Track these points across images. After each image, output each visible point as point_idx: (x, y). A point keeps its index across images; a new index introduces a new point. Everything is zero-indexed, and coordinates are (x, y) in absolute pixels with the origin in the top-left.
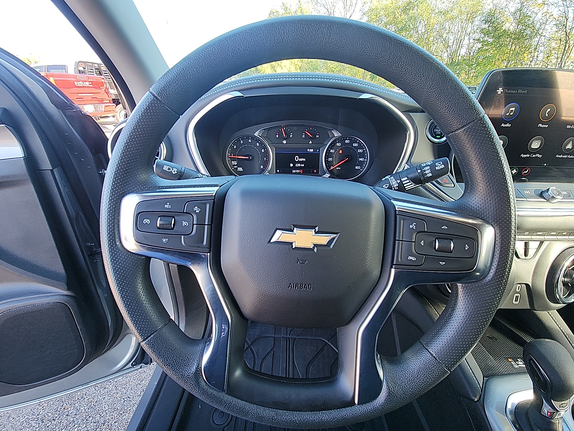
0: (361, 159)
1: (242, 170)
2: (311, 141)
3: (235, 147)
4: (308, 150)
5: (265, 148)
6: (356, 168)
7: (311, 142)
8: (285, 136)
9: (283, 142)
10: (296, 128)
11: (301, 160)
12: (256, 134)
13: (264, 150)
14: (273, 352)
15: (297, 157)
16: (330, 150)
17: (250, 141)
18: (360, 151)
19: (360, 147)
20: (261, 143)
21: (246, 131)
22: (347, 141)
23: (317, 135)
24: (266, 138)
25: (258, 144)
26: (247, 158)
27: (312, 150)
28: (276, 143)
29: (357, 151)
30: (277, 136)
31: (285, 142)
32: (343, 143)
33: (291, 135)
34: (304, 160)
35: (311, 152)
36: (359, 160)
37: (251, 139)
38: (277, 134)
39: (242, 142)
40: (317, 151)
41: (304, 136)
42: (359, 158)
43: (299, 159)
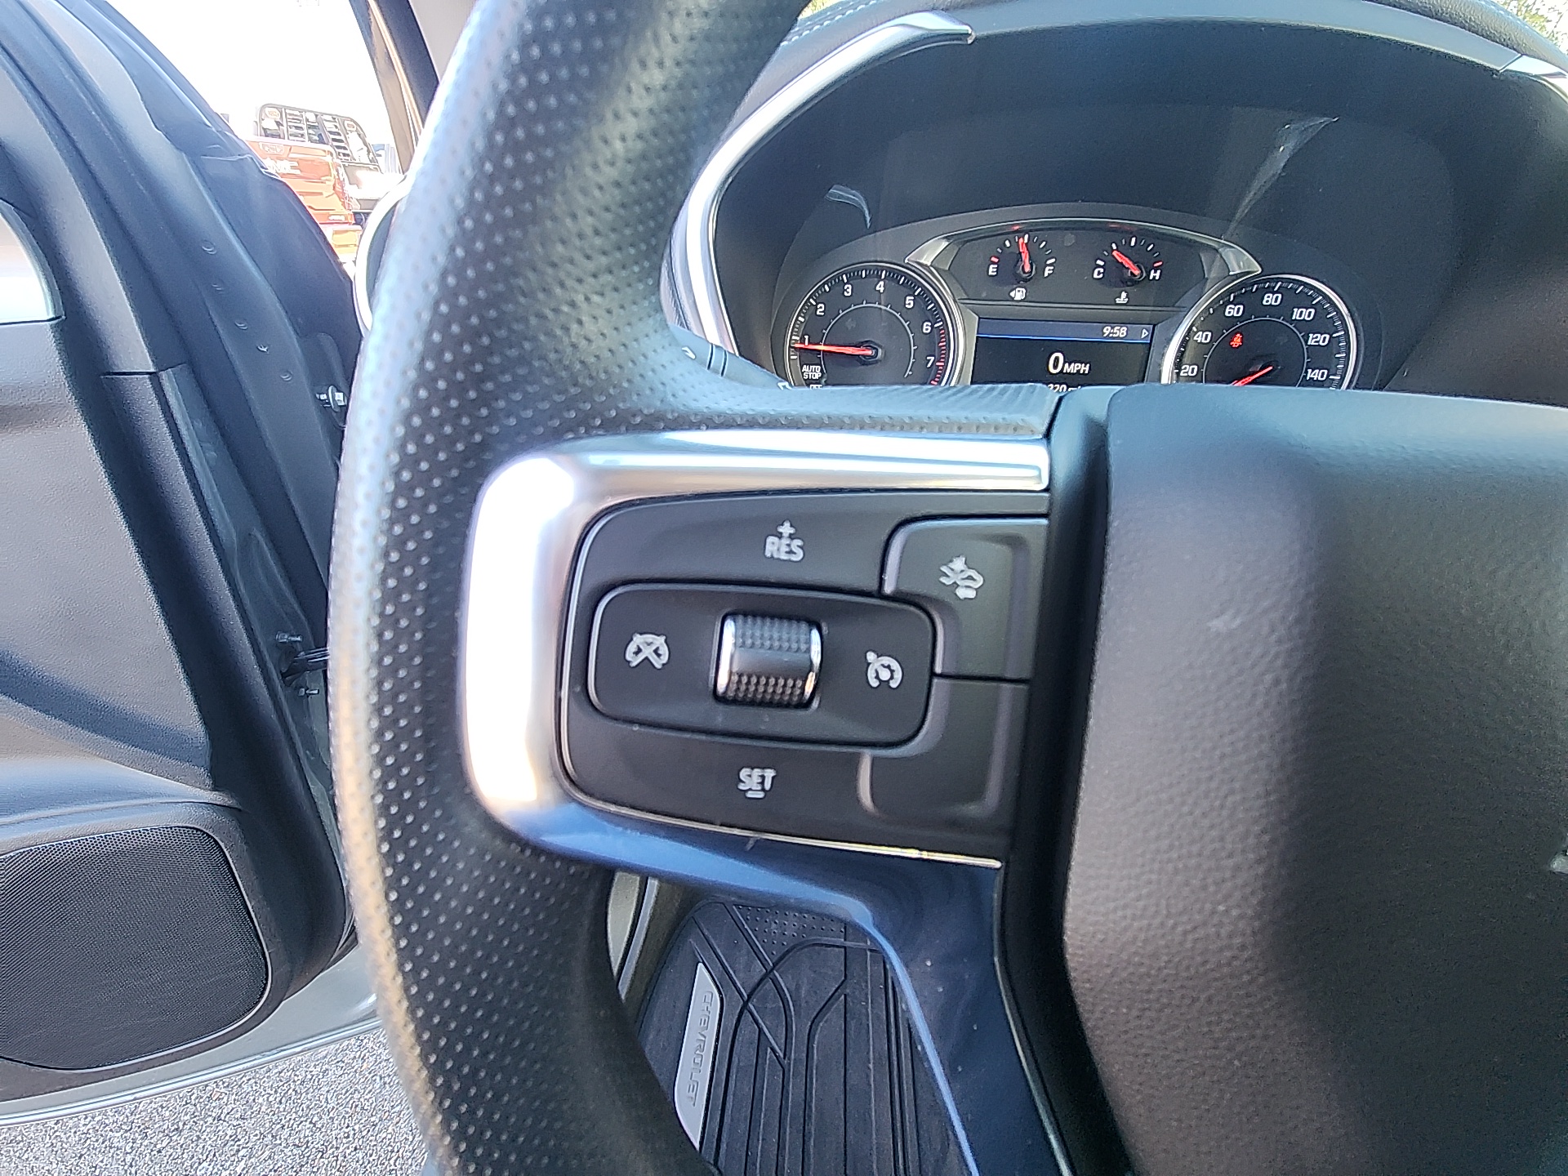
0: (1315, 375)
2: (1124, 295)
3: (821, 308)
4: (1107, 330)
5: (936, 315)
7: (1123, 298)
9: (1012, 294)
10: (1070, 239)
11: (1073, 368)
12: (913, 261)
13: (932, 326)
14: (843, 997)
15: (1057, 359)
16: (1197, 333)
17: (880, 287)
18: (1318, 339)
19: (1323, 322)
20: (924, 296)
22: (1270, 299)
23: (1156, 270)
24: (950, 274)
25: (909, 302)
26: (868, 353)
27: (1121, 332)
28: (984, 295)
29: (1306, 342)
30: (992, 270)
31: (1019, 294)
32: (1254, 307)
33: (1051, 265)
34: (1082, 372)
35: (1118, 338)
36: (1305, 377)
37: (887, 281)
38: (994, 263)
39: (850, 290)
40: (1143, 336)
41: (1099, 273)
42: (1310, 371)
43: (1067, 365)
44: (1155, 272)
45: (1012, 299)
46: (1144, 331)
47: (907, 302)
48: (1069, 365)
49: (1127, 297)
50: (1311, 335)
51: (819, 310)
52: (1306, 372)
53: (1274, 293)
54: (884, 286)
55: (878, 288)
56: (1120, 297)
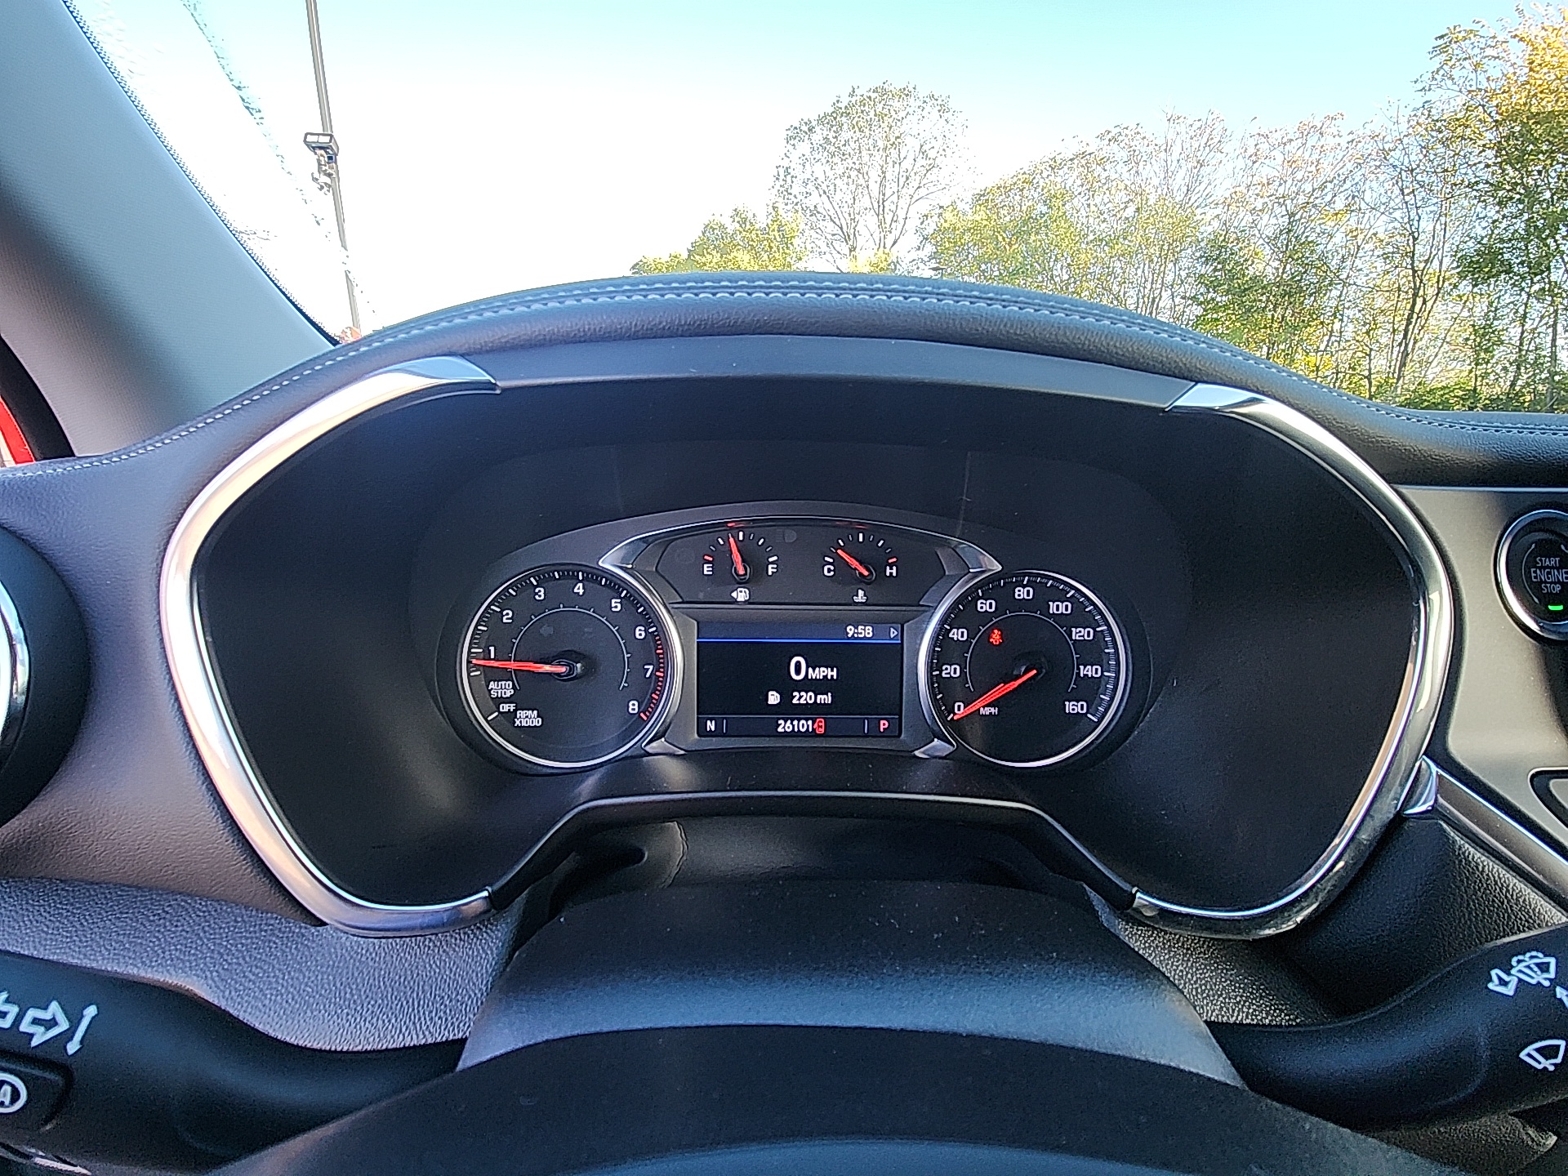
0: (1089, 671)
1: (538, 722)
2: (861, 593)
3: (507, 615)
4: (850, 630)
5: (650, 618)
6: (1071, 707)
7: (861, 597)
8: (741, 572)
9: (734, 595)
10: (791, 535)
11: (819, 673)
12: (608, 562)
13: (645, 632)
15: (798, 664)
16: (950, 630)
17: (579, 589)
18: (1082, 634)
19: (1082, 615)
20: (633, 600)
21: (564, 547)
22: (1021, 593)
23: (891, 566)
24: (660, 577)
25: (616, 604)
26: (563, 669)
27: (866, 632)
28: (701, 596)
29: (1070, 636)
30: (707, 569)
31: (741, 595)
32: (1006, 601)
33: (772, 563)
34: (829, 677)
35: (865, 638)
36: (1078, 674)
37: (586, 583)
38: (709, 562)
39: (542, 593)
40: (892, 636)
41: (829, 570)
42: (1082, 667)
43: (810, 670)
44: (891, 569)
45: (735, 602)
46: (892, 630)
47: (613, 605)
48: (814, 671)
49: (865, 595)
50: (1073, 629)
51: (504, 618)
52: (1079, 669)
53: (1024, 587)
54: (584, 588)
55: (576, 590)
56: (857, 596)
